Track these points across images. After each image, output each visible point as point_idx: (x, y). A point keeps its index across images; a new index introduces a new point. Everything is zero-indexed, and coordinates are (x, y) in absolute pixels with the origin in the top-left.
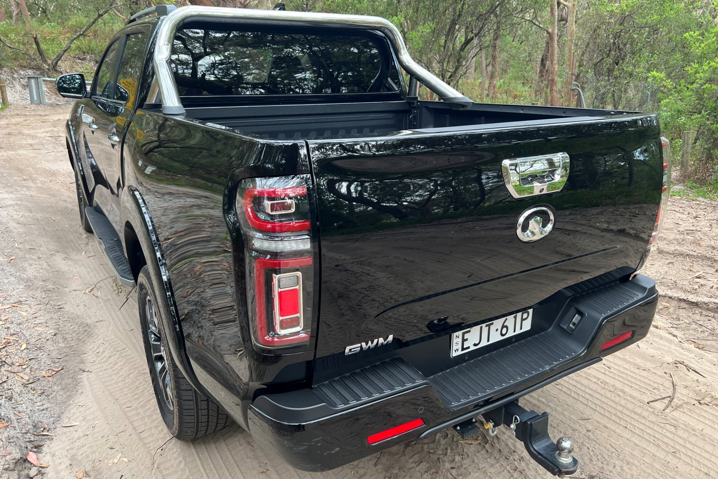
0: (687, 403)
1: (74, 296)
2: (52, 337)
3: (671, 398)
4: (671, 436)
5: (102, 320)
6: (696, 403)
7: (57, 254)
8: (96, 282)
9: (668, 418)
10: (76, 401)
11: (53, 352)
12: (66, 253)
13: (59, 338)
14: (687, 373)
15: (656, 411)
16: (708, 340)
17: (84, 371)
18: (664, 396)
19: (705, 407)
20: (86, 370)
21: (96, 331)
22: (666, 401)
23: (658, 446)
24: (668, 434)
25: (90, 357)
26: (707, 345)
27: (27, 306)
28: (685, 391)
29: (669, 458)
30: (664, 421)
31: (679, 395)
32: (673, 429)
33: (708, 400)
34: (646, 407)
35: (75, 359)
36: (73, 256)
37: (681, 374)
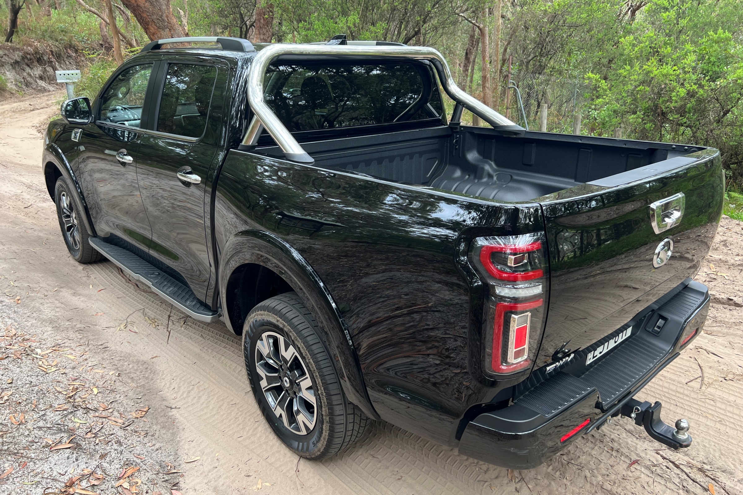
0: (716, 381)
1: (111, 334)
2: (117, 378)
3: (702, 377)
4: (713, 408)
5: (156, 357)
6: (722, 379)
7: (62, 290)
8: (125, 317)
9: (705, 394)
10: (183, 438)
11: (128, 393)
12: (71, 288)
13: (124, 378)
14: (708, 355)
15: (695, 390)
16: (713, 326)
17: (171, 408)
18: (696, 377)
19: (730, 382)
20: (173, 407)
21: (157, 367)
22: (699, 380)
23: (706, 417)
24: (710, 407)
25: (168, 394)
26: (714, 331)
27: (68, 349)
28: (710, 371)
29: (718, 425)
30: (703, 397)
31: (707, 375)
32: (712, 403)
33: (731, 376)
34: (686, 387)
35: (155, 397)
36: (80, 290)
37: (704, 357)
